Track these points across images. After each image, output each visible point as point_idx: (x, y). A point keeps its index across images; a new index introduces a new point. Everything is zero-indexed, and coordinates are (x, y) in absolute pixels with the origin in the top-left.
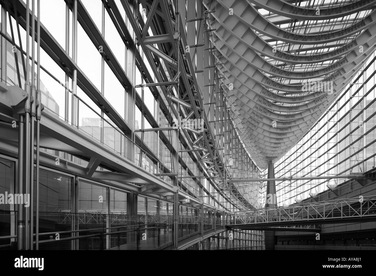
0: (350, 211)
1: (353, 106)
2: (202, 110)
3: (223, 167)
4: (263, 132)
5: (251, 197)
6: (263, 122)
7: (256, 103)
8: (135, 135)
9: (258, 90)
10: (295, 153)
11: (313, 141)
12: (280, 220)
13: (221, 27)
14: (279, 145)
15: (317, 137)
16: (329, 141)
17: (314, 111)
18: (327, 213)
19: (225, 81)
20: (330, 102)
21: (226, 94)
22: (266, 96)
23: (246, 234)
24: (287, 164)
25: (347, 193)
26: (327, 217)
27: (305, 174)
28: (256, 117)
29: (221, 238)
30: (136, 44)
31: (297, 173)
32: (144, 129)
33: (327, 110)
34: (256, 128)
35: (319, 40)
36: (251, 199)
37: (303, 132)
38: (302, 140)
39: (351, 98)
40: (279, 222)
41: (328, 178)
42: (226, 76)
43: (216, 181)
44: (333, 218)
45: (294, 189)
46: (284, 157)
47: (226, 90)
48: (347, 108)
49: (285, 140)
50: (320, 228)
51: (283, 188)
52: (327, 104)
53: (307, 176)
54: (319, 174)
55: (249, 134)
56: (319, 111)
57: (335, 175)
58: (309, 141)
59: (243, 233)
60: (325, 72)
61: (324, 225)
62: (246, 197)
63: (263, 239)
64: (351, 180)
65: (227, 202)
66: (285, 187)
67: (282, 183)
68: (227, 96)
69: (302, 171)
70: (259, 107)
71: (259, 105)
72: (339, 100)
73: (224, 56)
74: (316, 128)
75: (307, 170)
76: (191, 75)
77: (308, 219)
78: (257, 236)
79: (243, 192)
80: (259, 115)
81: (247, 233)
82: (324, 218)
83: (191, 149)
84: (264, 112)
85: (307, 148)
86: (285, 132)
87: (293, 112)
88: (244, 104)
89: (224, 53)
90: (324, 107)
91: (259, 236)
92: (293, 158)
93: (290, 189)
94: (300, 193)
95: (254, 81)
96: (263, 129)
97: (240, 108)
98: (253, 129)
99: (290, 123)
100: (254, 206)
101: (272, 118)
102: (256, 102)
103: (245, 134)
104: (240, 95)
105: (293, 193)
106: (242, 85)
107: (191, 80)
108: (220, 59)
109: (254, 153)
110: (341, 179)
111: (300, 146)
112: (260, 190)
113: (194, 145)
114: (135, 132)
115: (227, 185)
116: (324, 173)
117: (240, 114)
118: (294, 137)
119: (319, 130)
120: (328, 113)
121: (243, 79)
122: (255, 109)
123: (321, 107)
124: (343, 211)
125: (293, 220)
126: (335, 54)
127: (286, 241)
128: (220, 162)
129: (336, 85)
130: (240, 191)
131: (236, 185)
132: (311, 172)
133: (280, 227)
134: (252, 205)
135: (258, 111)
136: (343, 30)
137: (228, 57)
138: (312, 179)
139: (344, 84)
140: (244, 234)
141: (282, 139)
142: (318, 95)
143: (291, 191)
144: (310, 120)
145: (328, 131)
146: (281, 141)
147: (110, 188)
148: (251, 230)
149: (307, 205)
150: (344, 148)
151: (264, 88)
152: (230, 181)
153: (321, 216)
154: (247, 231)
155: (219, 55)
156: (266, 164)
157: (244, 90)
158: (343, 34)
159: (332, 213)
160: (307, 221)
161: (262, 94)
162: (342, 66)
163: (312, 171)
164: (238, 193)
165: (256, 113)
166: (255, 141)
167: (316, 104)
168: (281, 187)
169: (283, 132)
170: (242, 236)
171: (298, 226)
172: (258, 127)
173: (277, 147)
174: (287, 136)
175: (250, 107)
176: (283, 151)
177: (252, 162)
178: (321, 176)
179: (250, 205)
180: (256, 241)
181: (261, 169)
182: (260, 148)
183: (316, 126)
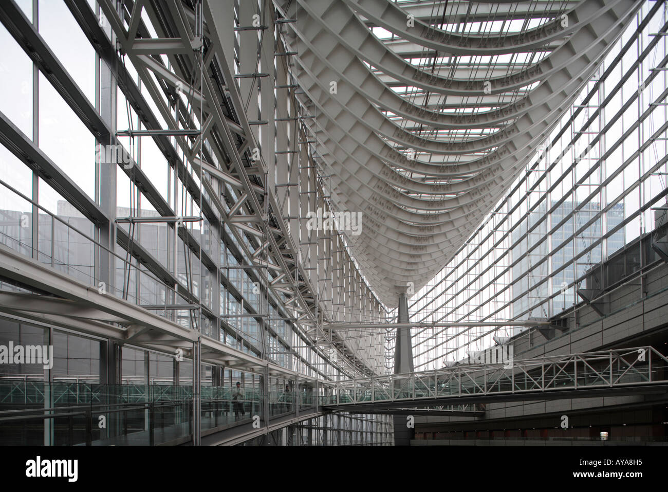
0: (526, 382)
1: (531, 207)
2: (266, 194)
3: (315, 301)
4: (387, 242)
5: (370, 356)
6: (386, 224)
7: (372, 190)
8: (117, 228)
9: (375, 169)
10: (444, 282)
11: (472, 263)
12: (413, 396)
13: (309, 52)
14: (415, 267)
15: (477, 255)
16: (496, 262)
17: (470, 211)
18: (489, 384)
19: (320, 148)
20: (494, 197)
21: (322, 172)
22: (390, 180)
23: (362, 421)
24: (430, 300)
25: (525, 352)
26: (490, 392)
27: (460, 317)
28: (374, 217)
29: (315, 428)
30: (117, 51)
31: (446, 316)
32: (135, 218)
33: (492, 211)
34: (376, 235)
35: (471, 89)
36: (371, 360)
37: (454, 245)
38: (453, 260)
39: (528, 194)
40: (412, 400)
41: (495, 326)
42: (321, 139)
43: (303, 327)
44: (499, 392)
45: (443, 343)
46: (425, 287)
47: (321, 164)
48: (523, 209)
49: (424, 259)
50: (484, 410)
51: (424, 342)
52: (490, 200)
53: (462, 321)
54: (482, 319)
55: (365, 245)
56: (478, 212)
57: (506, 321)
58: (465, 263)
59: (356, 419)
60: (483, 146)
61: (490, 404)
62: (361, 356)
63: (393, 431)
64: (531, 330)
65: (325, 364)
66: (428, 339)
67: (423, 333)
68: (324, 175)
69: (454, 312)
70: (378, 198)
71: (378, 194)
72: (510, 195)
73: (316, 105)
74: (476, 241)
75: (462, 311)
76: (241, 126)
77: (460, 395)
78: (381, 424)
79: (355, 347)
80: (380, 212)
81: (364, 419)
82: (485, 393)
83: (250, 264)
84: (388, 207)
85: (462, 274)
86: (424, 243)
87: (436, 210)
88: (353, 193)
89: (314, 97)
90: (486, 206)
91: (386, 424)
92: (440, 290)
93: (436, 343)
94: (452, 350)
95: (369, 152)
96: (387, 237)
97: (347, 200)
98: (371, 237)
99: (430, 229)
100: (375, 372)
101: (400, 219)
102: (372, 188)
103: (358, 245)
104: (346, 177)
105: (441, 351)
106: (348, 159)
107: (242, 135)
108: (308, 108)
109: (374, 279)
110: (515, 327)
111: (450, 270)
112: (386, 344)
113: (256, 257)
114: (116, 222)
115: (324, 333)
116: (490, 316)
117: (346, 209)
118: (439, 254)
119: (481, 244)
120: (494, 216)
121: (350, 147)
122: (372, 202)
123: (480, 204)
124: (515, 381)
125: (435, 397)
126: (498, 117)
127: (430, 433)
128: (309, 292)
129: (503, 170)
130: (350, 345)
131: (342, 335)
132: (469, 314)
133: (416, 409)
134: (371, 369)
135: (376, 204)
136: (509, 77)
137: (322, 106)
138: (471, 326)
139: (515, 168)
140: (359, 421)
141: (419, 256)
142: (475, 185)
143: (437, 346)
144: (464, 226)
145: (495, 246)
146: (417, 260)
147: (52, 329)
148: (372, 413)
149: (458, 371)
150: (518, 276)
151: (385, 165)
152: (328, 326)
153: (481, 389)
154: (364, 415)
155: (307, 101)
156: (395, 299)
157: (352, 168)
158: (508, 84)
159: (499, 384)
160: (458, 397)
161: (382, 176)
162: (510, 137)
163: (471, 313)
164: (345, 349)
165: (373, 208)
166: (375, 259)
167: (472, 199)
168: (422, 340)
169: (421, 244)
170: (355, 425)
171: (448, 406)
172: (378, 234)
173: (411, 270)
174: (426, 251)
175: (363, 199)
176: (422, 276)
177: (372, 294)
178: (484, 322)
179: (369, 370)
180: (381, 433)
181: (388, 307)
182: (383, 270)
183: (476, 237)
